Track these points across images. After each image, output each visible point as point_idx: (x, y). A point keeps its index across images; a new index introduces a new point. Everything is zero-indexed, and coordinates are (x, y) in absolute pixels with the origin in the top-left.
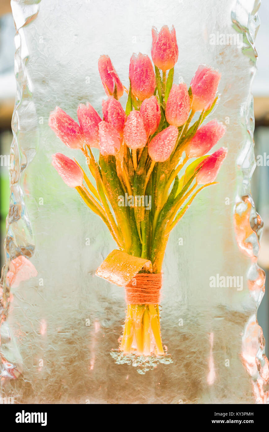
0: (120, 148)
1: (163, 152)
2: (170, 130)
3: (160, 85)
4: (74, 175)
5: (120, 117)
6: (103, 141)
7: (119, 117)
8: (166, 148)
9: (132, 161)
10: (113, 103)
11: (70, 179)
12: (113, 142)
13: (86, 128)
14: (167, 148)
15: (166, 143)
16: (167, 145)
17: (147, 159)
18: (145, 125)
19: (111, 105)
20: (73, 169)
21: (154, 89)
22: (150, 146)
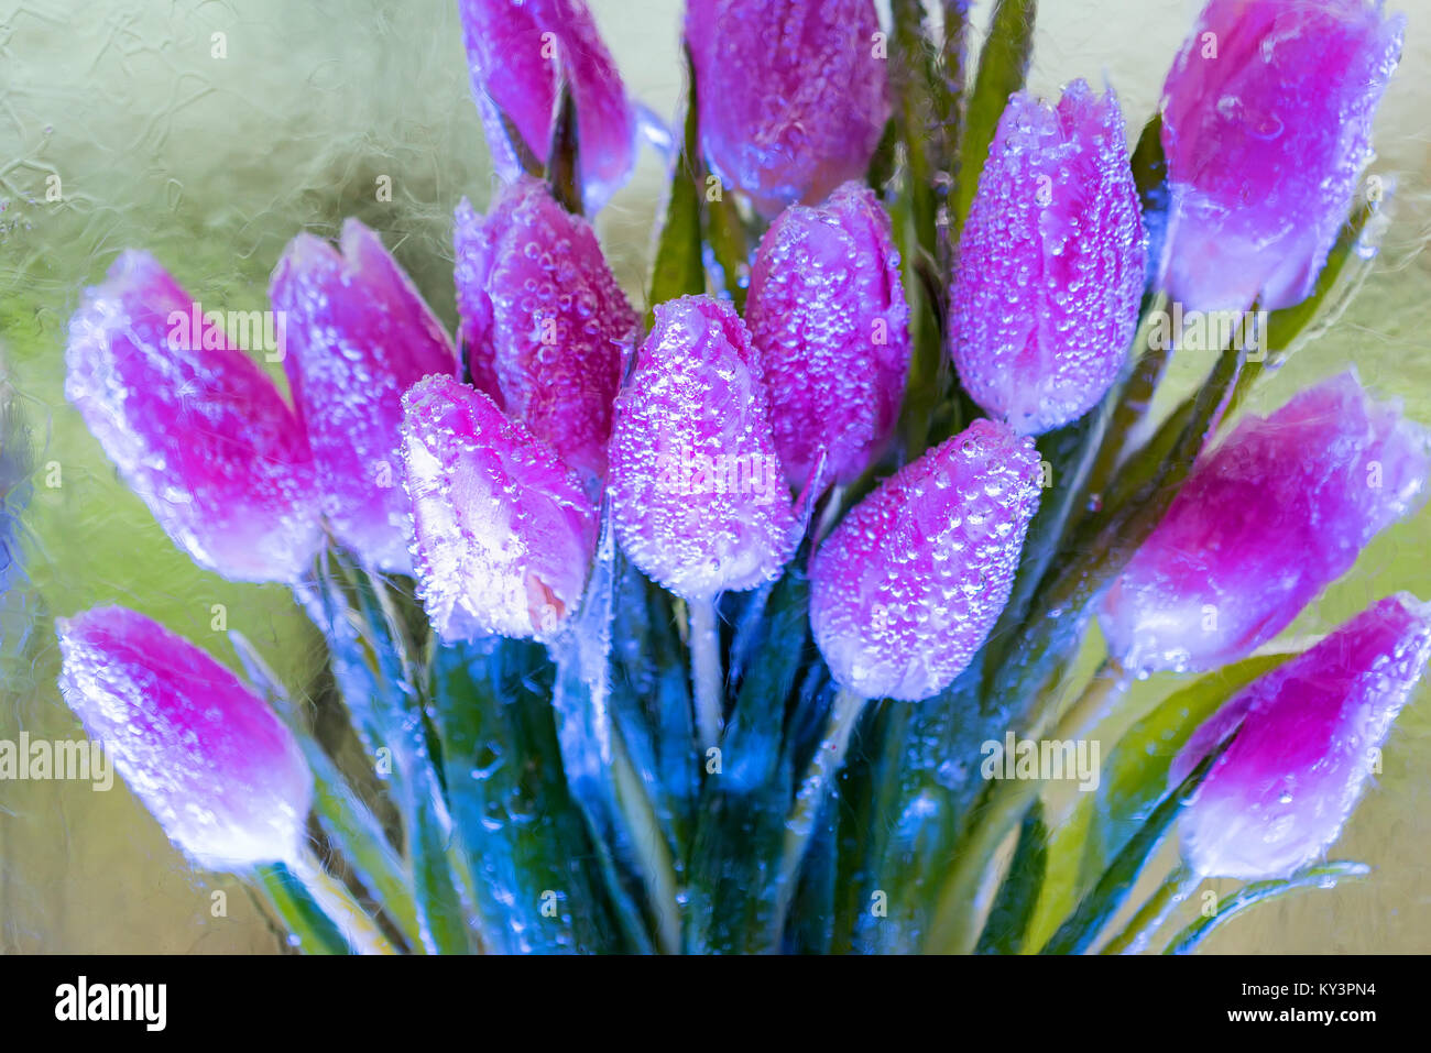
0: (579, 587)
1: (914, 624)
2: (970, 454)
3: (924, 103)
4: (232, 782)
5: (588, 348)
6: (436, 533)
7: (574, 349)
8: (941, 603)
9: (690, 686)
10: (534, 233)
11: (193, 808)
12: (515, 538)
13: (328, 422)
14: (948, 595)
15: (938, 558)
16: (947, 574)
17: (801, 674)
18: (775, 411)
19: (519, 246)
20: (218, 734)
21: (868, 130)
22: (822, 575)
